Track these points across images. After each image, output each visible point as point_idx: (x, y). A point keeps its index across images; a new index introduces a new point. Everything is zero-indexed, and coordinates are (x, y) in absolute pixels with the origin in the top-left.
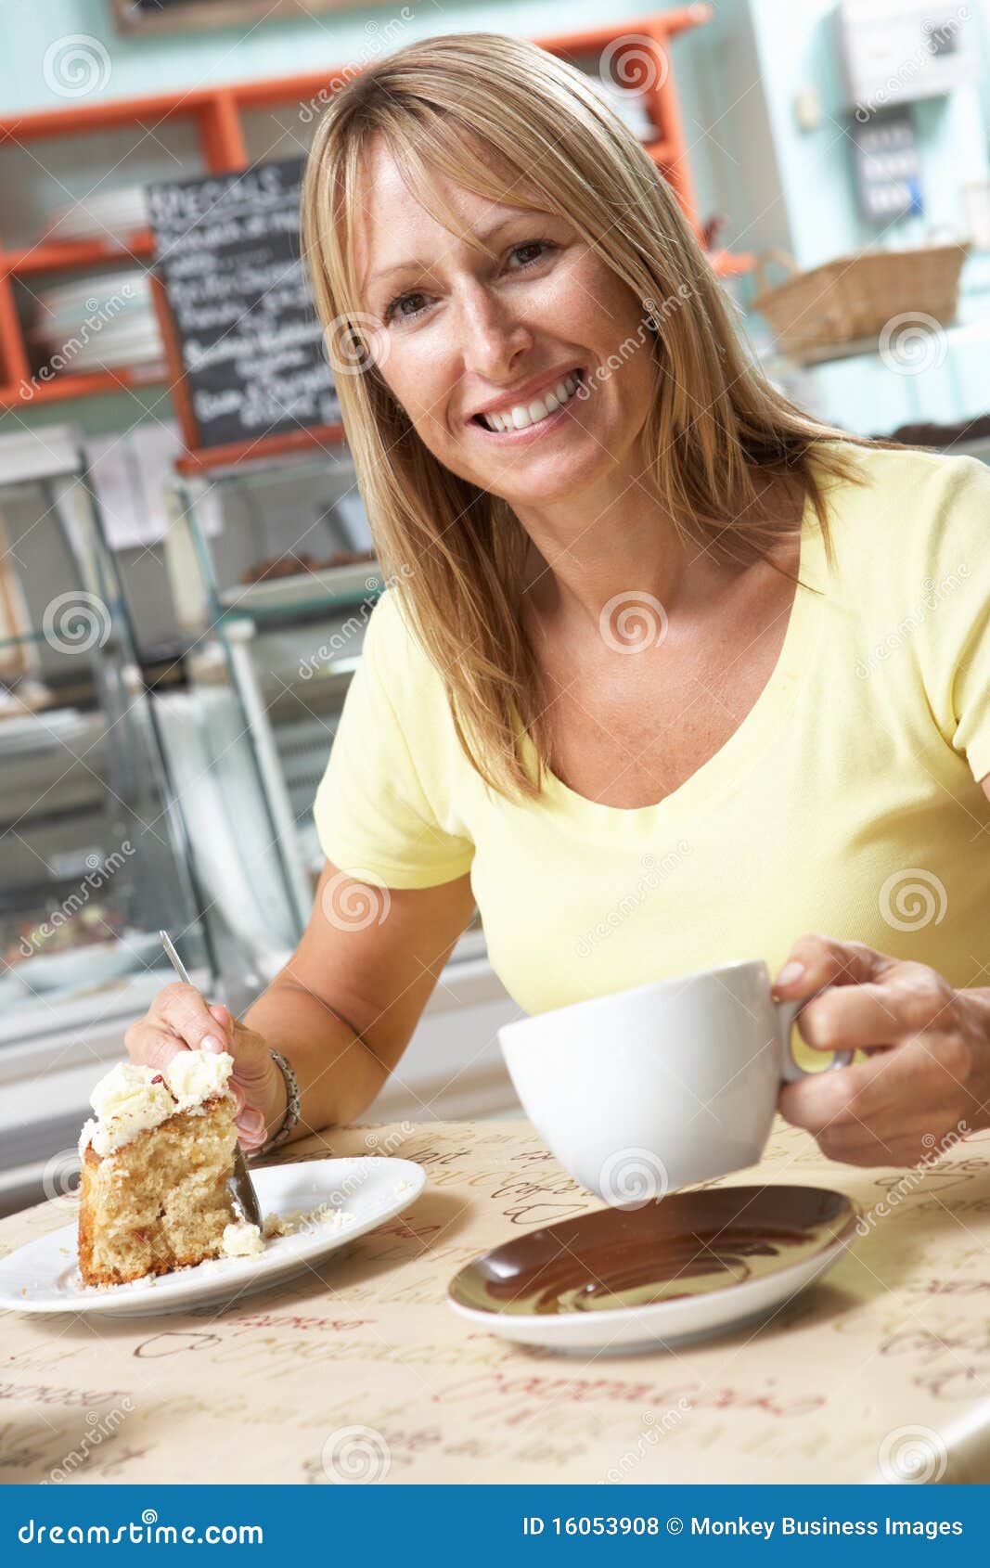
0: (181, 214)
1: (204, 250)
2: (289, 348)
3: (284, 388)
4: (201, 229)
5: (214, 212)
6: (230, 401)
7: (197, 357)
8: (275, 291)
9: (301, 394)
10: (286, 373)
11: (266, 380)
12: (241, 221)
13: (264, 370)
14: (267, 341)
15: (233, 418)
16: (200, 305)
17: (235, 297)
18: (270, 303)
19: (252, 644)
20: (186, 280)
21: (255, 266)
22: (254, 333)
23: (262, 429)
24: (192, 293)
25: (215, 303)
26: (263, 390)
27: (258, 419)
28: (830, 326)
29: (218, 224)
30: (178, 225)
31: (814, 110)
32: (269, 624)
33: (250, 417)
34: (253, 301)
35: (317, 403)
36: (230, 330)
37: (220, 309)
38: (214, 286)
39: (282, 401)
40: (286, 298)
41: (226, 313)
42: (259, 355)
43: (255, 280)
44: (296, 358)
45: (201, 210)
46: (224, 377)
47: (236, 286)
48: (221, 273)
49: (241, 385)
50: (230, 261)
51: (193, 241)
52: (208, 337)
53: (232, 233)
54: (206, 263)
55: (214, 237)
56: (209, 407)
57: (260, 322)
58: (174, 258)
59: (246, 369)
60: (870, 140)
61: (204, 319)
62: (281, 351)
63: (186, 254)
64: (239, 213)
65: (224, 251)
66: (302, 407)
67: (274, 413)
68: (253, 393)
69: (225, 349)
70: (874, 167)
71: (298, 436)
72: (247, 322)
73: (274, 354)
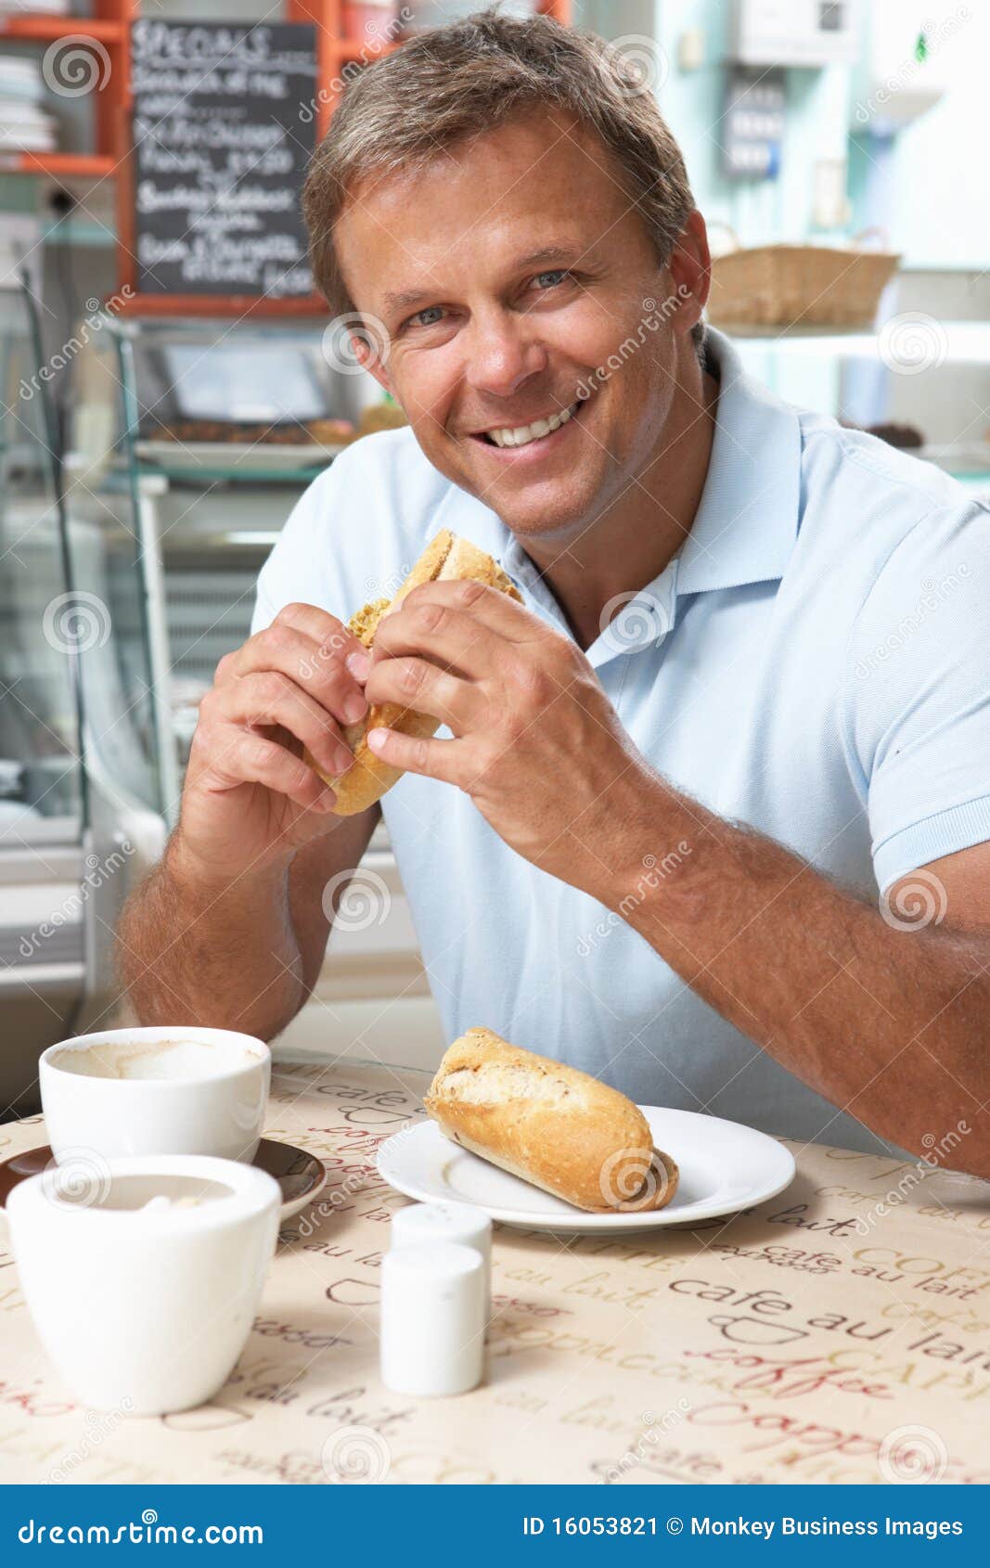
0: (163, 52)
1: (181, 94)
2: (244, 212)
3: (230, 250)
4: (181, 72)
5: (197, 59)
6: (175, 250)
7: (150, 199)
8: (242, 151)
9: (247, 259)
10: (237, 235)
11: (215, 236)
12: (223, 73)
13: (216, 227)
14: (223, 199)
15: (177, 266)
16: (163, 147)
17: (198, 148)
18: (235, 161)
19: (159, 500)
20: (154, 119)
21: (227, 122)
22: (213, 188)
23: (204, 287)
24: (158, 134)
25: (180, 149)
26: (209, 245)
27: (199, 274)
28: (760, 305)
29: (199, 71)
30: (158, 62)
32: (181, 484)
33: (192, 271)
34: (219, 157)
35: (261, 272)
36: (189, 180)
37: (183, 157)
38: (181, 132)
39: (227, 263)
40: (252, 162)
41: (190, 162)
42: (213, 212)
43: (225, 136)
44: (250, 223)
45: (185, 53)
46: (173, 225)
47: (204, 137)
48: (191, 121)
49: (190, 238)
50: (204, 113)
51: (169, 82)
52: (166, 182)
53: (211, 83)
54: (179, 107)
55: (192, 83)
56: (154, 252)
57: (220, 178)
58: (147, 95)
59: (197, 222)
61: (166, 163)
62: (236, 212)
63: (159, 93)
64: (223, 64)
65: (198, 100)
66: (247, 273)
67: (216, 272)
68: (199, 247)
69: (180, 198)
71: (237, 302)
72: (207, 176)
73: (228, 214)
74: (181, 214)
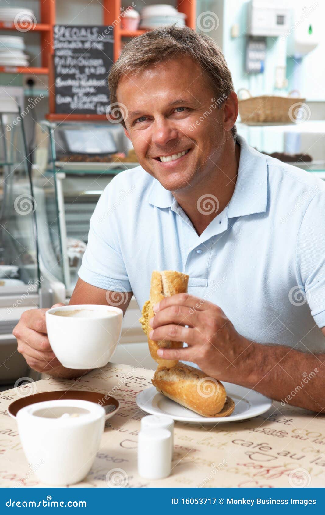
0: (64, 36)
1: (70, 49)
2: (90, 87)
3: (85, 99)
4: (70, 42)
5: (75, 38)
6: (68, 99)
7: (60, 83)
8: (89, 67)
9: (91, 102)
10: (87, 94)
11: (80, 95)
12: (83, 42)
13: (81, 92)
14: (83, 83)
15: (69, 104)
16: (64, 66)
17: (74, 66)
18: (87, 70)
19: (63, 181)
20: (61, 57)
21: (84, 58)
22: (80, 79)
23: (77, 111)
24: (62, 62)
25: (69, 67)
26: (78, 97)
27: (76, 107)
28: (258, 115)
29: (75, 41)
30: (62, 39)
31: (236, 33)
32: (70, 175)
33: (73, 106)
34: (82, 69)
35: (96, 106)
36: (72, 77)
37: (70, 69)
38: (69, 61)
39: (84, 103)
40: (93, 70)
41: (72, 71)
42: (80, 87)
43: (84, 62)
44: (92, 90)
45: (71, 37)
46: (67, 91)
47: (77, 63)
48: (73, 58)
49: (72, 95)
50: (77, 55)
51: (66, 45)
52: (65, 77)
53: (80, 45)
54: (69, 53)
55: (73, 46)
56: (60, 100)
57: (82, 76)
58: (58, 49)
59: (75, 90)
60: (252, 46)
61: (65, 71)
62: (87, 87)
63: (63, 49)
64: (83, 39)
65: (75, 51)
66: (91, 107)
67: (81, 106)
68: (76, 98)
69: (69, 82)
70: (252, 55)
71: (88, 116)
72: (78, 76)
73: (85, 87)
74: (70, 87)
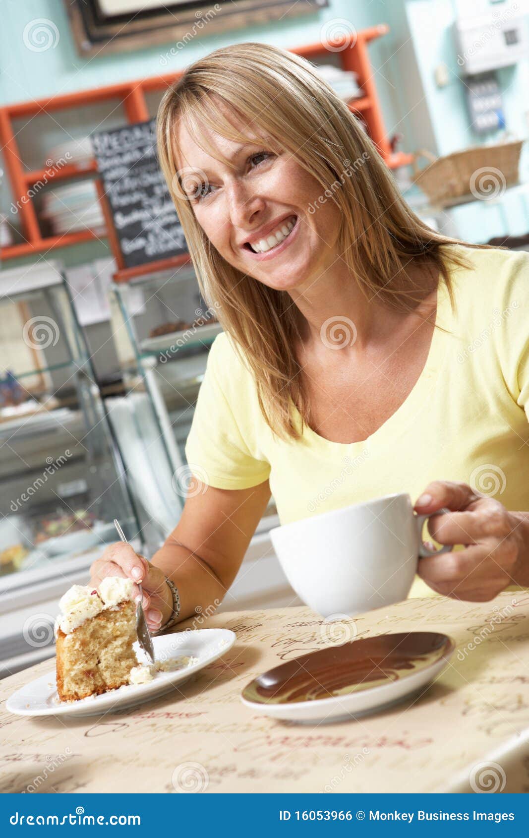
0: (110, 147)
1: (123, 165)
2: (168, 214)
3: (167, 235)
4: (121, 154)
5: (127, 146)
6: (140, 243)
7: (121, 221)
8: (160, 184)
9: (176, 237)
10: (168, 227)
11: (158, 231)
12: (141, 149)
13: (157, 226)
14: (157, 211)
15: (142, 251)
16: (122, 194)
17: (139, 189)
18: (157, 190)
19: (154, 369)
20: (113, 181)
21: (149, 172)
22: (150, 207)
23: (158, 257)
24: (117, 188)
25: (130, 192)
26: (156, 236)
27: (154, 251)
28: (452, 187)
29: (129, 151)
30: (109, 153)
31: (444, 77)
33: (150, 251)
34: (149, 191)
36: (138, 206)
37: (132, 196)
38: (128, 184)
39: (166, 242)
41: (136, 197)
42: (153, 218)
43: (150, 179)
44: (173, 218)
45: (120, 145)
46: (136, 230)
47: (140, 183)
48: (132, 177)
49: (145, 235)
50: (136, 170)
51: (116, 161)
52: (127, 210)
53: (137, 155)
54: (124, 172)
55: (127, 158)
56: (129, 247)
57: (152, 201)
58: (107, 170)
59: (147, 226)
60: (475, 91)
61: (124, 201)
62: (165, 216)
63: (113, 168)
64: (140, 144)
65: (132, 165)
66: (177, 244)
67: (162, 248)
68: (151, 238)
69: (136, 216)
70: (478, 104)
71: (175, 259)
72: (146, 201)
73: (161, 217)
74: (137, 225)
